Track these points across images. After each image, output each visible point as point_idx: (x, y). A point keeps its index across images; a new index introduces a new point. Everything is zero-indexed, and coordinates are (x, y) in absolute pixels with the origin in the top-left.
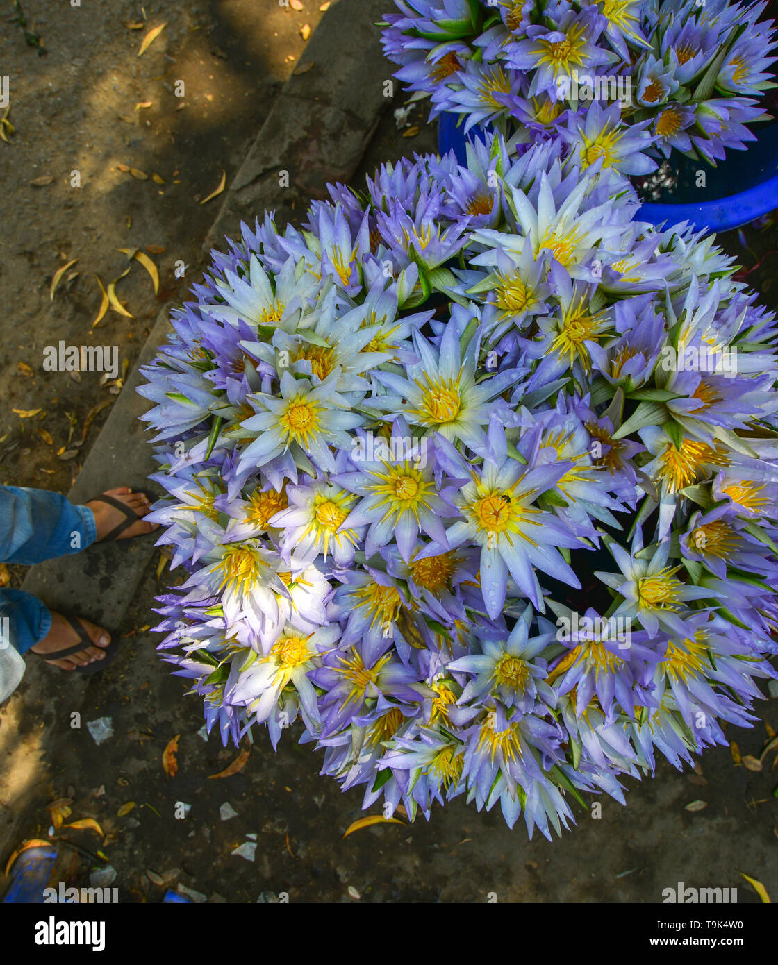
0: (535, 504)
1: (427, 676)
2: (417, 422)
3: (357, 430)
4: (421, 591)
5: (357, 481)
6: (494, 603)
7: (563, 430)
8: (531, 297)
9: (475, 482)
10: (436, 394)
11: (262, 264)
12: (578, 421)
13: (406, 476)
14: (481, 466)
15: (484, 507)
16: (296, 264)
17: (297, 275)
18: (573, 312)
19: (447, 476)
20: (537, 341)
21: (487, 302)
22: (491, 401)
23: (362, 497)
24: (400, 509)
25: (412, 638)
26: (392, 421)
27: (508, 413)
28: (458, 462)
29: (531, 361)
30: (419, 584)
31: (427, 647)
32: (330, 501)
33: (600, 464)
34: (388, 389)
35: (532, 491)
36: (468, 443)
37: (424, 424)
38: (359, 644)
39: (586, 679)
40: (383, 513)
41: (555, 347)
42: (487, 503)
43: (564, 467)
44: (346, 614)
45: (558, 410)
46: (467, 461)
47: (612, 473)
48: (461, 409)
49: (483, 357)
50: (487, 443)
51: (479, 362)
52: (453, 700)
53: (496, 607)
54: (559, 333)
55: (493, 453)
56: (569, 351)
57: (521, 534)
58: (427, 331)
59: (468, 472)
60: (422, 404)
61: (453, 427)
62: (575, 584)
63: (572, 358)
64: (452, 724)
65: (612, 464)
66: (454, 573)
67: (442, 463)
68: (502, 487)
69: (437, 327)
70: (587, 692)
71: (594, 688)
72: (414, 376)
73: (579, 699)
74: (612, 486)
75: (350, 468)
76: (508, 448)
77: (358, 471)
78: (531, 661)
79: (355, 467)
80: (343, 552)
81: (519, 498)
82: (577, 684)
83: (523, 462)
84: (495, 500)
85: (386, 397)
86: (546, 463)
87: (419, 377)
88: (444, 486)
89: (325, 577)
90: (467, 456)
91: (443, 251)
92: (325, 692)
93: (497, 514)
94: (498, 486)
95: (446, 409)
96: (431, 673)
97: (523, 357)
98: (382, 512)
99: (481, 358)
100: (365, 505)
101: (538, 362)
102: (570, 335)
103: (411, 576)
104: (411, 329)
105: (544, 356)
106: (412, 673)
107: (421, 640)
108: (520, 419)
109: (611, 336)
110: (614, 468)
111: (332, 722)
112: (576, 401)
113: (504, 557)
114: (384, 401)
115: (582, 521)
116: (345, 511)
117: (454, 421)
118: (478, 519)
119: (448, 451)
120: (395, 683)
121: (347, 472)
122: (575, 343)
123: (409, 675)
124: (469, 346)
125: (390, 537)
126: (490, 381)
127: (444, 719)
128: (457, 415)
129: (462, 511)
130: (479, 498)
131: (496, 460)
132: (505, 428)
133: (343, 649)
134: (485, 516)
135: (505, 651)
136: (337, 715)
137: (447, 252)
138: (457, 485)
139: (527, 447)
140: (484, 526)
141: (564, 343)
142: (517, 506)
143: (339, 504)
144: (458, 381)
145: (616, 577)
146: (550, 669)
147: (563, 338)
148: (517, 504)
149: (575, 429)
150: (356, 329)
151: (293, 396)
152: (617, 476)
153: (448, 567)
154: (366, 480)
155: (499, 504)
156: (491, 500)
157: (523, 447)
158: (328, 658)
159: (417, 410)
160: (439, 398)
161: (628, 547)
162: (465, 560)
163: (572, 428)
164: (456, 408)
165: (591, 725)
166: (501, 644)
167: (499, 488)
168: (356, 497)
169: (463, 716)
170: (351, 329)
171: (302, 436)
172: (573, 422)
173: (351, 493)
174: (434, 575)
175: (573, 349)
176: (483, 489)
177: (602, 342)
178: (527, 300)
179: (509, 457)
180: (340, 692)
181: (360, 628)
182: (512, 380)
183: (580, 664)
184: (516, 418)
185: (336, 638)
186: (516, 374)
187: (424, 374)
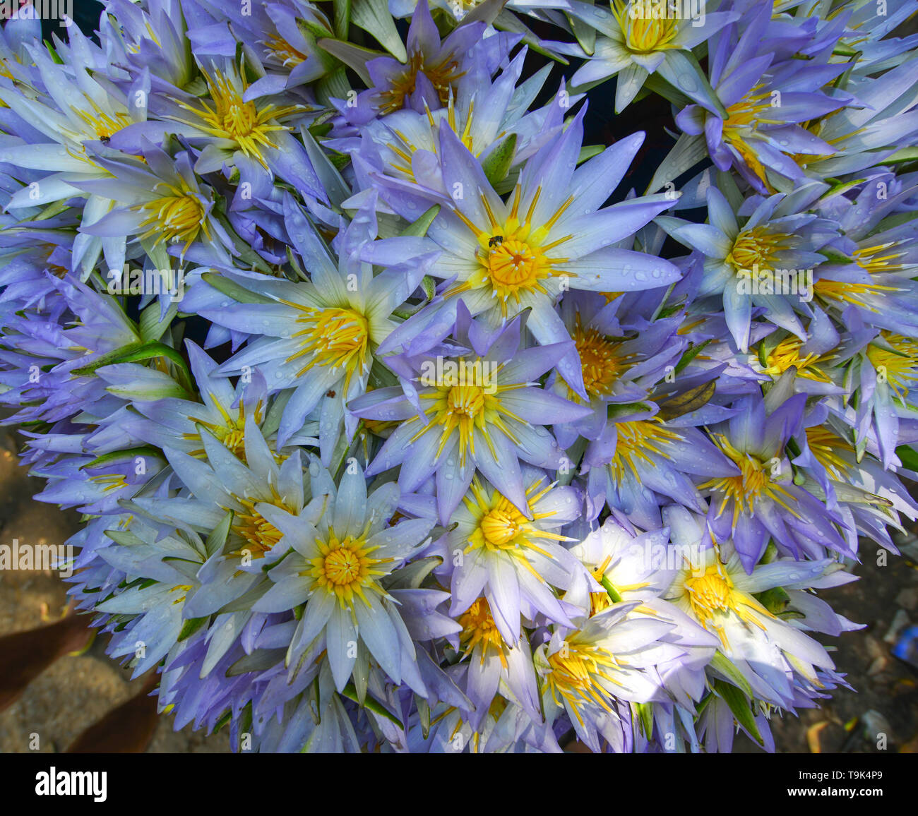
0: (505, 198)
1: (755, 381)
2: (361, 379)
3: (370, 473)
4: (625, 383)
5: (450, 476)
6: (656, 273)
7: (388, 147)
8: (180, 188)
9: (463, 291)
10: (321, 345)
11: (112, 596)
12: (377, 123)
13: (447, 398)
14: (438, 281)
15: (503, 279)
16: (115, 544)
17: (134, 542)
18: (208, 125)
19: (451, 336)
20: (238, 178)
21: (182, 257)
22: (335, 259)
23: (477, 471)
24: (498, 411)
25: (695, 401)
26: (357, 420)
27: (355, 231)
28: (430, 316)
29: (275, 192)
30: (612, 384)
31: (713, 380)
32: (479, 523)
33: (446, 97)
34: (309, 419)
35: (483, 201)
36: (400, 299)
37: (366, 367)
38: (695, 479)
39: (775, 138)
40: (503, 438)
41: (258, 154)
42: (498, 275)
43: (447, 143)
44: (648, 494)
45: (354, 151)
46: (428, 303)
47: (462, 75)
48: (348, 307)
49: (265, 267)
50: (401, 269)
51: (276, 275)
52: (795, 346)
53: (663, 270)
54: (238, 148)
55: (417, 260)
56: (266, 133)
57: (551, 223)
58: (222, 353)
59: (446, 302)
60: (334, 369)
61: (375, 321)
62: (636, 141)
63: (276, 128)
64: (835, 351)
65: (448, 75)
66: (598, 332)
67: (428, 345)
68: (473, 249)
69: (216, 337)
70: (795, 138)
71: (791, 128)
72: (293, 376)
73: (806, 151)
74: (480, 75)
75: (429, 488)
76: (413, 234)
77: (435, 474)
78: (742, 221)
79: (429, 479)
80: (561, 505)
81: (494, 224)
82: (783, 153)
83: (435, 212)
84: (493, 261)
85: (322, 423)
86: (439, 173)
87: (296, 368)
88: (467, 343)
89: (595, 529)
90: (421, 301)
91: (100, 320)
92: (772, 540)
93: (517, 259)
94: (472, 257)
95: (348, 330)
96: (750, 375)
97: (266, 203)
98: (502, 442)
99: (270, 271)
100: (489, 468)
101: (278, 180)
102: (244, 131)
103: (602, 397)
104: (218, 379)
105: (269, 171)
106: (747, 404)
107: (700, 388)
108: (365, 213)
109: (242, 61)
110: (454, 69)
111: (820, 533)
112: (342, 121)
113: (585, 253)
114: (329, 426)
115: (536, 125)
116: (496, 497)
117: (366, 318)
118: (522, 290)
119: (411, 331)
120: (762, 431)
121: (435, 494)
122: (257, 125)
123: (751, 409)
124: (250, 288)
125: (544, 432)
126: (306, 259)
127: (824, 361)
128: (357, 313)
129: (510, 315)
130: (490, 286)
131: (428, 256)
132: (378, 238)
133: (704, 505)
134: (519, 279)
135: (722, 261)
136: (808, 525)
137: (104, 314)
138: (467, 320)
139: (411, 205)
140: (533, 281)
141: (255, 140)
142: (507, 227)
143: (485, 507)
144: (306, 309)
145: (623, 84)
146: (764, 191)
147: (245, 143)
148: (503, 226)
149: (388, 129)
150: (207, 467)
151: (305, 581)
152: (468, 68)
153: (587, 339)
154: (450, 462)
155: (500, 256)
156: (494, 268)
157: (411, 212)
158: (721, 533)
159: (344, 377)
160: (327, 340)
161: (577, 63)
162: (579, 313)
163: (387, 134)
164: (347, 314)
165: (852, 134)
166: (708, 267)
167: (476, 253)
168: (477, 480)
169: (825, 332)
170: (208, 473)
171: (372, 567)
172: (378, 132)
173: (470, 488)
174: (596, 359)
175: (265, 128)
176: (475, 279)
177: (251, 78)
178: (185, 195)
179: (427, 235)
180: (770, 515)
181: (669, 475)
182: (303, 224)
183: (752, 148)
184: (363, 219)
185: (688, 516)
186: (294, 216)
187: (291, 361)
